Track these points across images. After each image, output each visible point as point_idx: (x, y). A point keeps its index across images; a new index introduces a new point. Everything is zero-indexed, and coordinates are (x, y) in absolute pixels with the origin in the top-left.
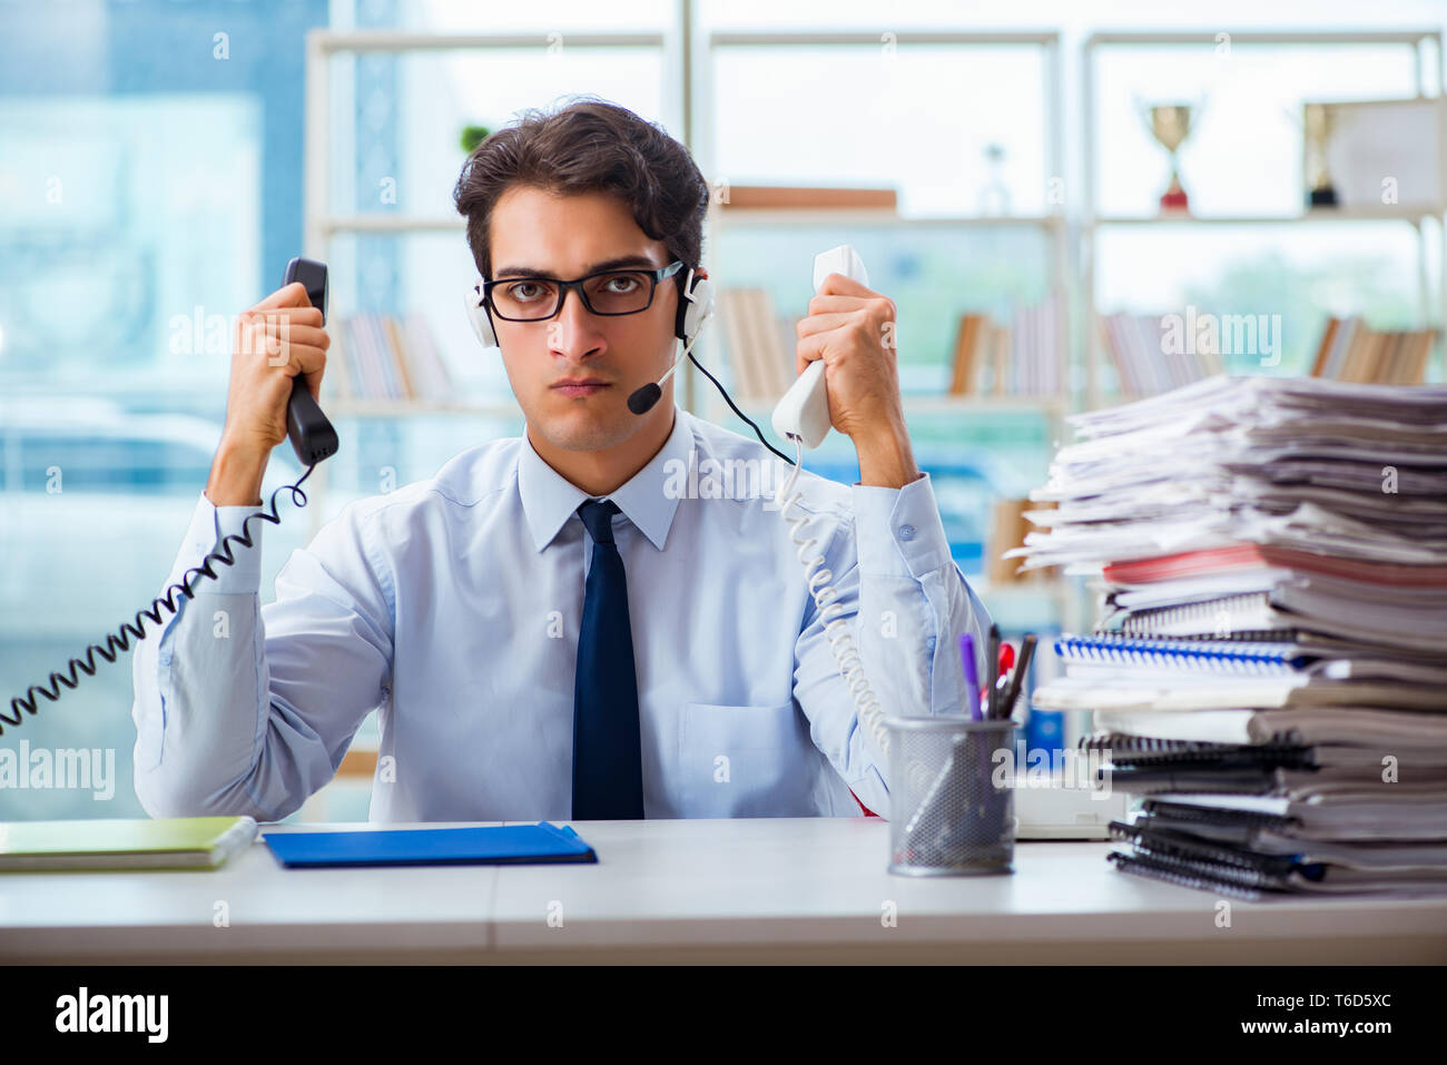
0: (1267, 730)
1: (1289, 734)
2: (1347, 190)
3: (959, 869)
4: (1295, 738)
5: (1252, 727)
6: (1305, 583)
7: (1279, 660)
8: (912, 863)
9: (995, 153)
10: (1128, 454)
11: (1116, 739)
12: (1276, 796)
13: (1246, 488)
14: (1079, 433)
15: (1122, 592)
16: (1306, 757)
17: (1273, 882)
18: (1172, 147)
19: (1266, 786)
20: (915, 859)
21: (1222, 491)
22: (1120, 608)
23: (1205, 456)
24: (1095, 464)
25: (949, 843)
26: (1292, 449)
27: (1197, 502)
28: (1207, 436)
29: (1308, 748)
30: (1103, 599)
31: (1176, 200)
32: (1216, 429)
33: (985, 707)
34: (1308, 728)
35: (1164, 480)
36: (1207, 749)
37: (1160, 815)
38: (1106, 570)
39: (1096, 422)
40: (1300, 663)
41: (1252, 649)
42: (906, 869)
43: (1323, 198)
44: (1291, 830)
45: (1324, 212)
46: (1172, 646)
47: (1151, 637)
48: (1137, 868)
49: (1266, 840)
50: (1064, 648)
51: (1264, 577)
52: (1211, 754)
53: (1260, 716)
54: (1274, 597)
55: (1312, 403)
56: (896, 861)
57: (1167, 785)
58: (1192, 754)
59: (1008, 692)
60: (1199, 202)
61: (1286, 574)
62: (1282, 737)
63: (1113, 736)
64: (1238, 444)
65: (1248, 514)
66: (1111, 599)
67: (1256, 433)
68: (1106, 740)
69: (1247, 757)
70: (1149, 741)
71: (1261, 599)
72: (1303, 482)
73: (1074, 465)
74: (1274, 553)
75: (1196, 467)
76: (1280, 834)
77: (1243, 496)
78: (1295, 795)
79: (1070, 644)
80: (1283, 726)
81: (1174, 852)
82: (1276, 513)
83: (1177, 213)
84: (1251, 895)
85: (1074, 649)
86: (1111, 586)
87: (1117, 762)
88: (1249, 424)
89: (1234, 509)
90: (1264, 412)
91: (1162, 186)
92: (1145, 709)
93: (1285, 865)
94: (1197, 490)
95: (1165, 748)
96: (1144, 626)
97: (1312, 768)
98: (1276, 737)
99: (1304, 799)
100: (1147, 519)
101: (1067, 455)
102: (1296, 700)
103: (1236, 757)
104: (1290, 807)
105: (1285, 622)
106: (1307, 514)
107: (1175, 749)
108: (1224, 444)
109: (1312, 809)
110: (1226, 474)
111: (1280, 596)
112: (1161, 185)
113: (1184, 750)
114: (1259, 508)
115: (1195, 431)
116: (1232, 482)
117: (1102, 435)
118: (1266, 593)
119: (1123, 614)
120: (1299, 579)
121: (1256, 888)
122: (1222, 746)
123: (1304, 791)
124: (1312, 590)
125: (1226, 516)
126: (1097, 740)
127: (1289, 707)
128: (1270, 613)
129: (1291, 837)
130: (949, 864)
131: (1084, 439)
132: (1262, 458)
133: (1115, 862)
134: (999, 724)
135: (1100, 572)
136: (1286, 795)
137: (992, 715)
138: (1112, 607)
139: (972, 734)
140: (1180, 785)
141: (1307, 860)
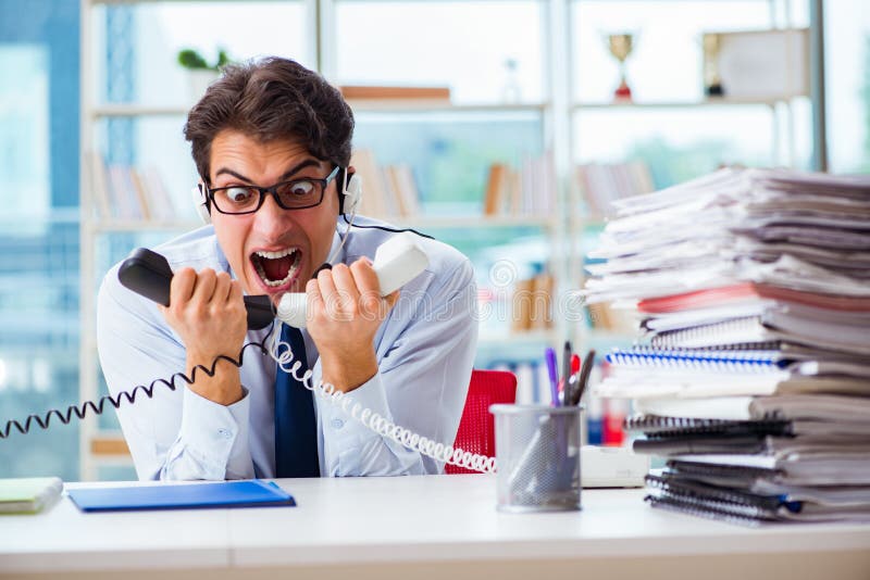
0: (762, 410)
1: (775, 413)
2: (730, 85)
3: (544, 507)
4: (780, 415)
5: (751, 408)
6: (786, 309)
7: (768, 362)
8: (512, 504)
9: (511, 65)
10: (658, 224)
11: (649, 419)
12: (766, 455)
13: (745, 245)
14: (621, 212)
15: (651, 319)
16: (786, 428)
17: (767, 514)
18: (622, 59)
19: (758, 448)
20: (515, 501)
21: (728, 247)
22: (649, 330)
23: (718, 222)
24: (633, 232)
25: (538, 489)
26: (776, 218)
27: (710, 255)
28: (718, 209)
29: (789, 422)
30: (638, 324)
31: (624, 92)
32: (723, 205)
33: (561, 396)
34: (789, 409)
35: (683, 241)
36: (715, 424)
37: (680, 470)
38: (640, 304)
39: (633, 204)
40: (784, 364)
41: (749, 355)
42: (508, 508)
43: (715, 91)
44: (779, 478)
45: (716, 99)
46: (691, 354)
47: (673, 349)
48: (666, 506)
49: (762, 486)
50: (613, 357)
51: (758, 306)
52: (718, 427)
53: (756, 400)
54: (764, 319)
55: (789, 187)
56: (502, 502)
57: (686, 449)
58: (704, 427)
59: (577, 387)
60: (639, 93)
61: (772, 303)
62: (771, 415)
63: (647, 417)
64: (740, 215)
65: (746, 262)
66: (644, 324)
67: (751, 207)
68: (642, 419)
69: (745, 429)
70: (673, 419)
71: (756, 321)
72: (783, 240)
73: (619, 233)
74: (764, 289)
75: (709, 231)
76: (771, 481)
77: (743, 251)
78: (779, 454)
79: (617, 355)
80: (771, 408)
81: (692, 494)
82: (765, 261)
83: (624, 100)
84: (754, 523)
85: (620, 358)
86: (644, 315)
87: (649, 435)
88: (747, 201)
89: (736, 260)
90: (756, 193)
91: (616, 85)
92: (673, 398)
93: (776, 502)
94: (710, 247)
95: (685, 424)
96: (667, 341)
97: (791, 436)
98: (766, 415)
99: (786, 457)
100: (671, 268)
101: (612, 227)
102: (782, 390)
103: (737, 429)
104: (777, 463)
105: (773, 336)
106: (786, 262)
107: (692, 424)
108: (729, 215)
109: (791, 464)
110: (731, 235)
111: (770, 319)
112: (614, 84)
113: (699, 425)
114: (754, 259)
115: (710, 206)
116: (734, 242)
117: (637, 213)
118: (759, 317)
119: (652, 334)
120: (781, 306)
121: (756, 518)
122: (726, 421)
123: (786, 451)
124: (791, 314)
125: (730, 265)
126: (635, 419)
127: (777, 394)
128: (762, 330)
129: (779, 483)
130: (539, 504)
131: (625, 216)
132: (756, 224)
133: (649, 502)
134: (570, 409)
135: (636, 307)
136: (774, 454)
137: (567, 403)
138: (644, 330)
139: (553, 416)
140: (696, 449)
141: (790, 499)
